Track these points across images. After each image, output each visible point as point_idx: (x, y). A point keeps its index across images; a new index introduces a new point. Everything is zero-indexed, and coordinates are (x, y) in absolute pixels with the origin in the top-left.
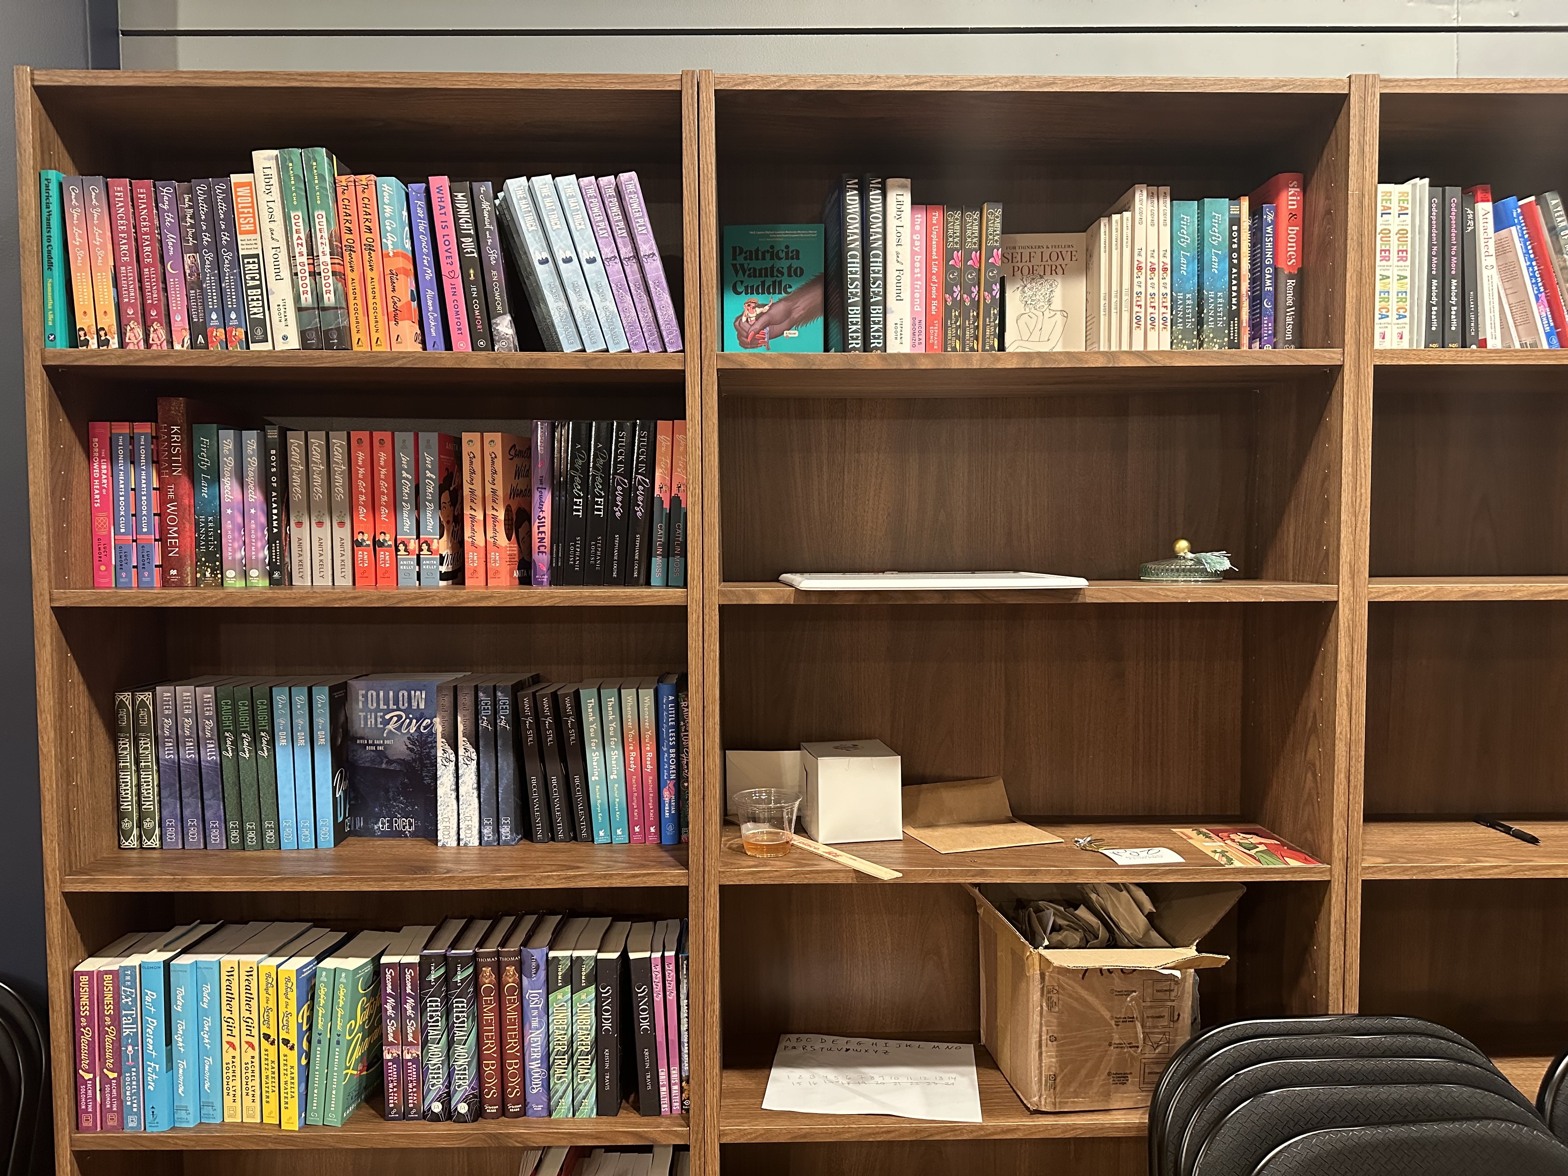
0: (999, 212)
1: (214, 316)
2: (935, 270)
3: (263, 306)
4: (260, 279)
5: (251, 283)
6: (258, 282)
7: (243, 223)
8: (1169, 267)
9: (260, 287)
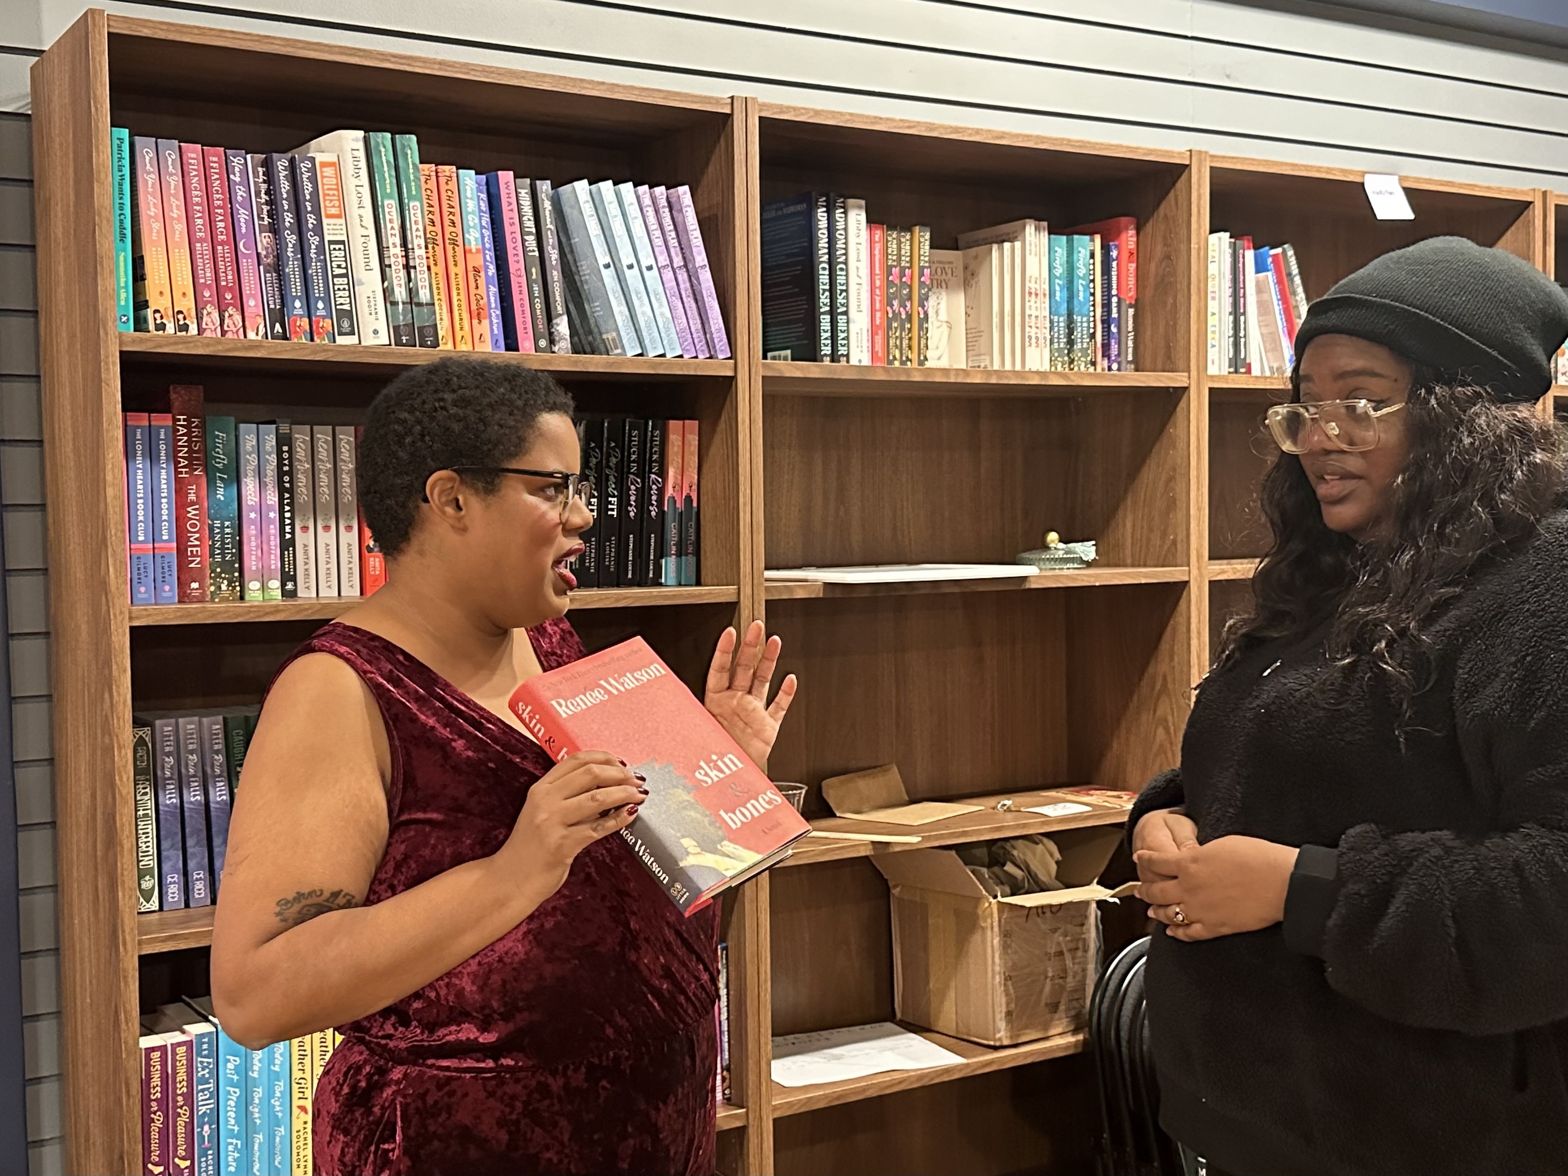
0: (928, 236)
1: (298, 304)
2: (878, 283)
3: (350, 296)
4: (346, 268)
5: (338, 271)
6: (344, 271)
7: (328, 206)
8: (1047, 292)
9: (345, 275)
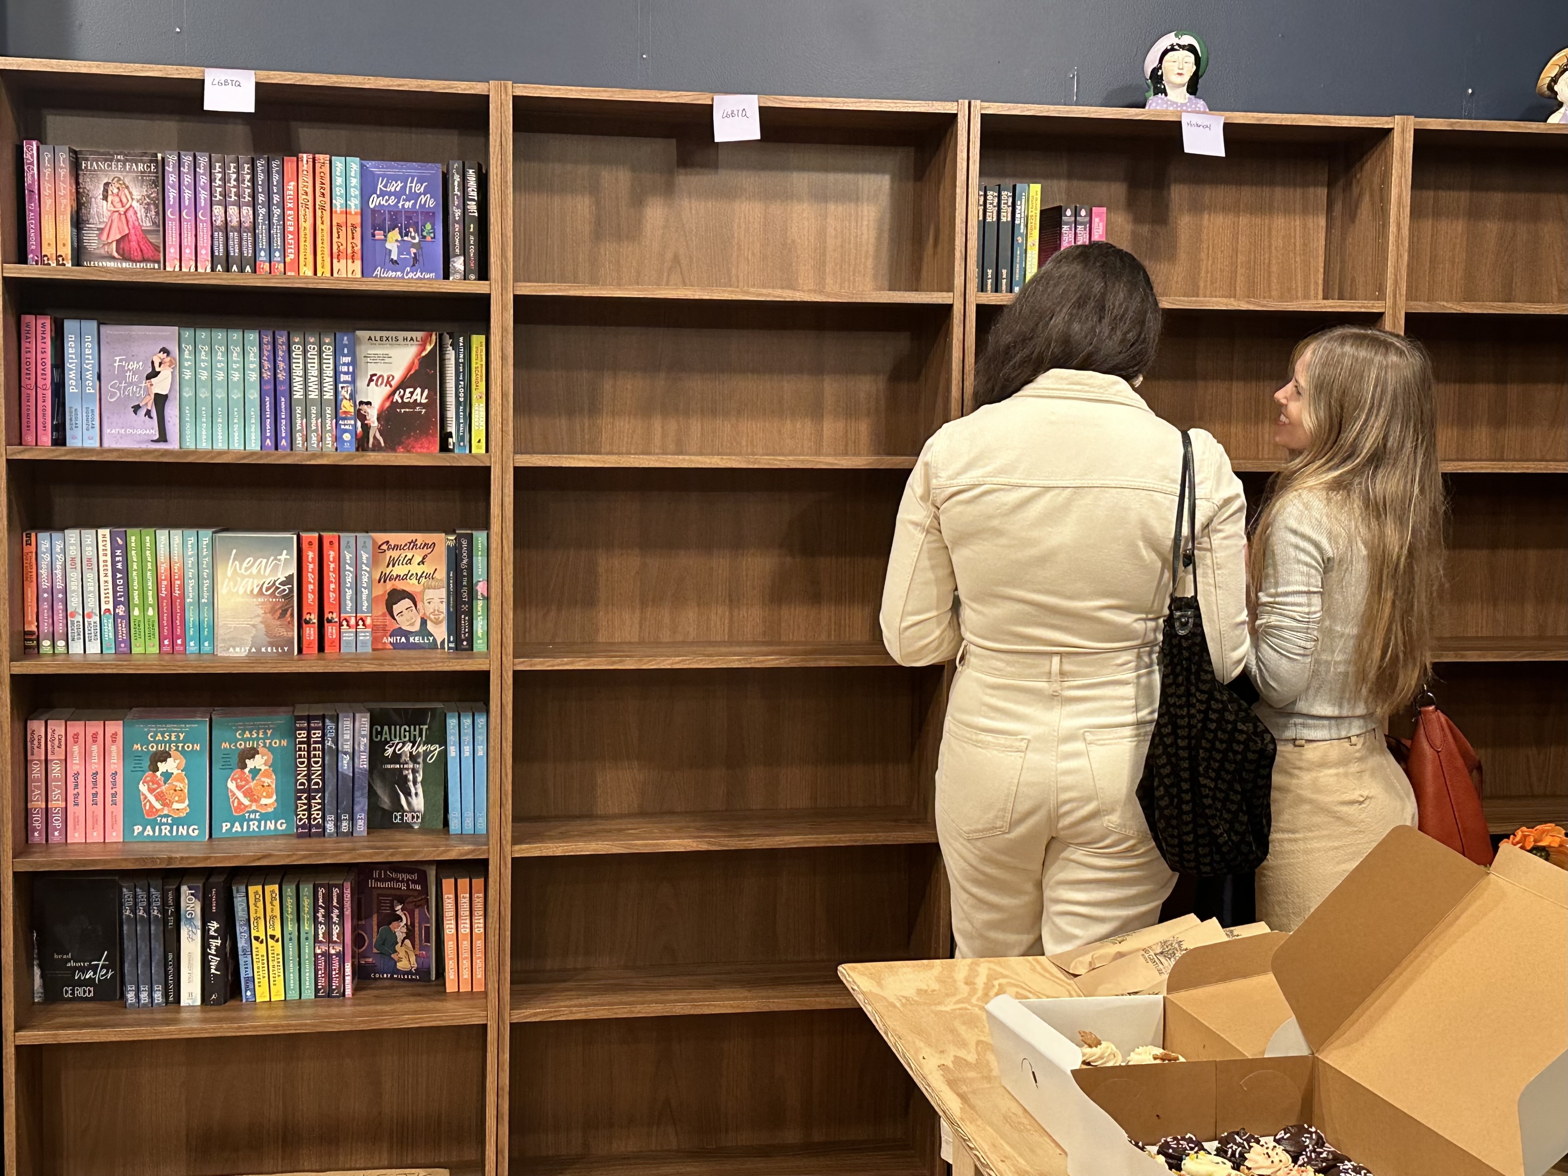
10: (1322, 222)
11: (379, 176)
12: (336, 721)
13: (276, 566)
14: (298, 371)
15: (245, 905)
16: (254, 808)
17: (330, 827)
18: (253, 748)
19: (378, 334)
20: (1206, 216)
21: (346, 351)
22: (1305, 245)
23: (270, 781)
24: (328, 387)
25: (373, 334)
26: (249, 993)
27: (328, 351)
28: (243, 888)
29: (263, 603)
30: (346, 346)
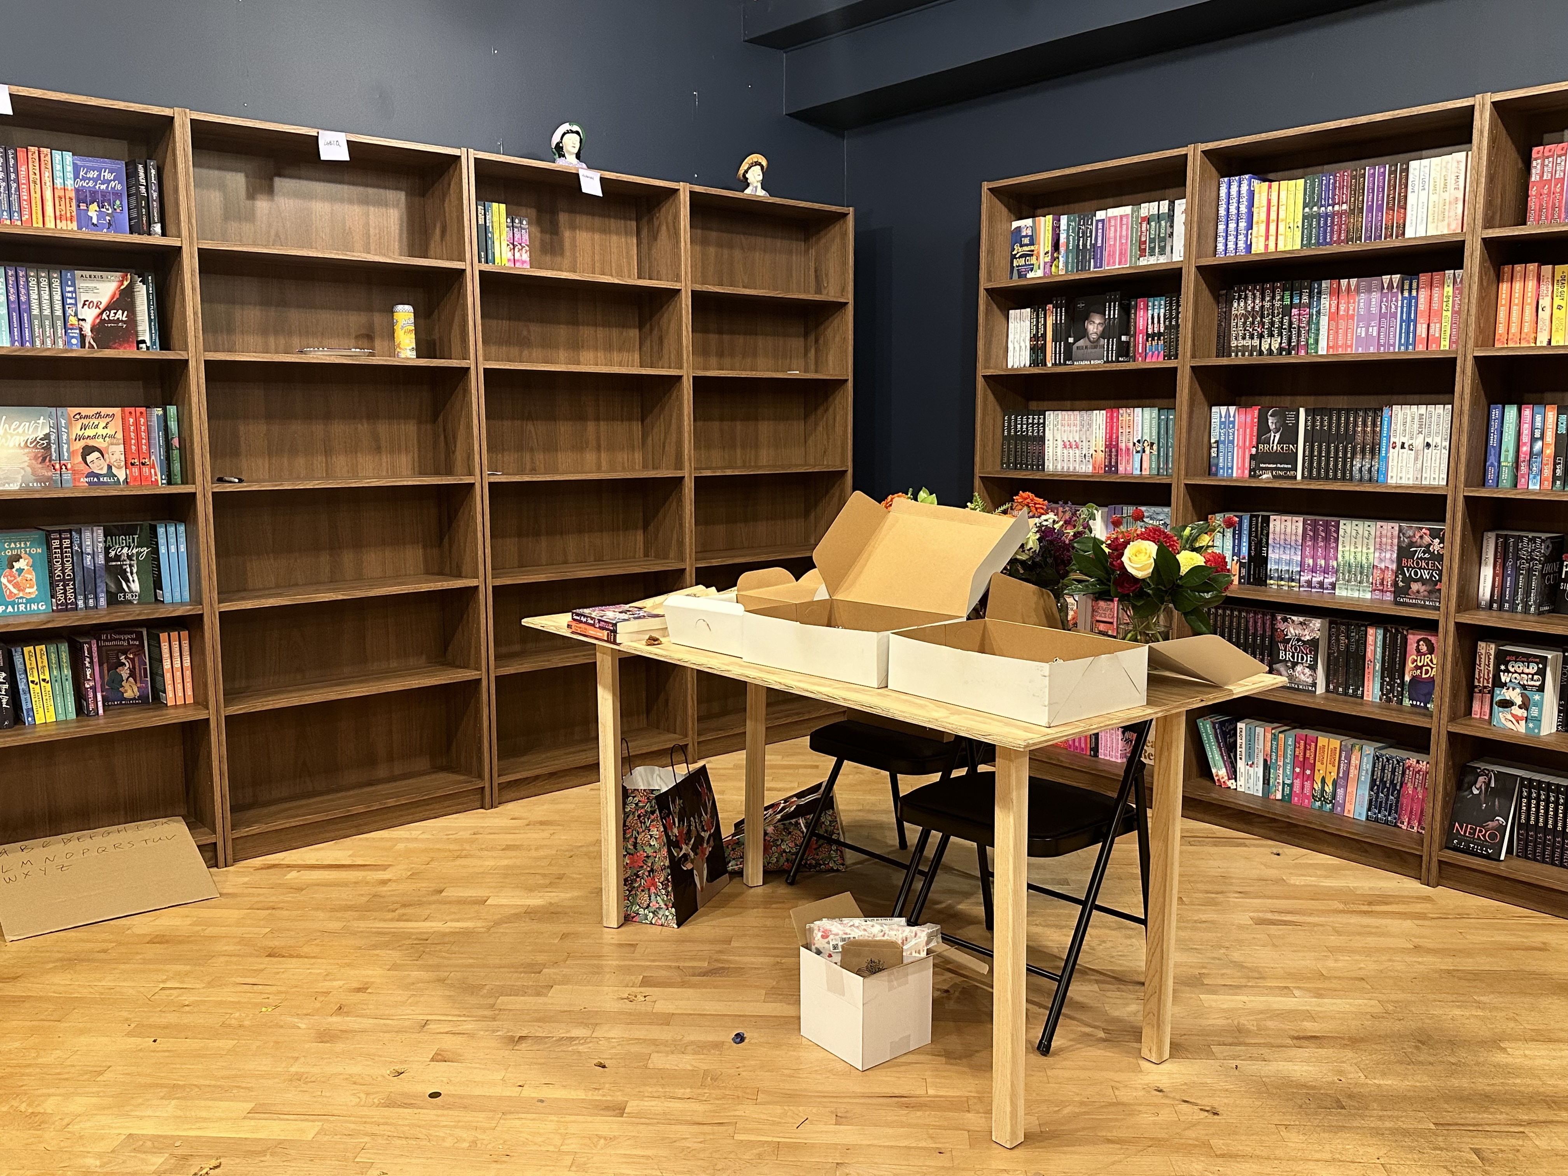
10: (635, 241)
11: (81, 166)
12: (80, 532)
13: (36, 427)
14: (34, 296)
15: (22, 660)
16: (21, 595)
17: (81, 603)
18: (17, 555)
19: (88, 273)
20: (578, 232)
21: (70, 283)
22: (627, 253)
23: (32, 576)
24: (58, 306)
25: (84, 273)
26: (30, 719)
27: (56, 284)
28: (19, 649)
29: (29, 453)
30: (69, 279)
